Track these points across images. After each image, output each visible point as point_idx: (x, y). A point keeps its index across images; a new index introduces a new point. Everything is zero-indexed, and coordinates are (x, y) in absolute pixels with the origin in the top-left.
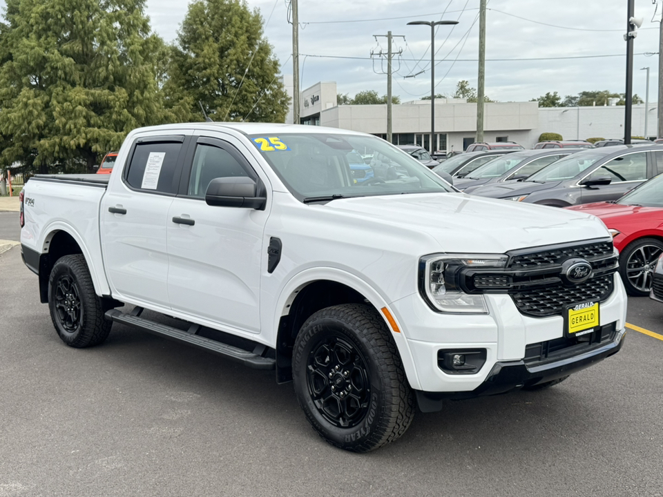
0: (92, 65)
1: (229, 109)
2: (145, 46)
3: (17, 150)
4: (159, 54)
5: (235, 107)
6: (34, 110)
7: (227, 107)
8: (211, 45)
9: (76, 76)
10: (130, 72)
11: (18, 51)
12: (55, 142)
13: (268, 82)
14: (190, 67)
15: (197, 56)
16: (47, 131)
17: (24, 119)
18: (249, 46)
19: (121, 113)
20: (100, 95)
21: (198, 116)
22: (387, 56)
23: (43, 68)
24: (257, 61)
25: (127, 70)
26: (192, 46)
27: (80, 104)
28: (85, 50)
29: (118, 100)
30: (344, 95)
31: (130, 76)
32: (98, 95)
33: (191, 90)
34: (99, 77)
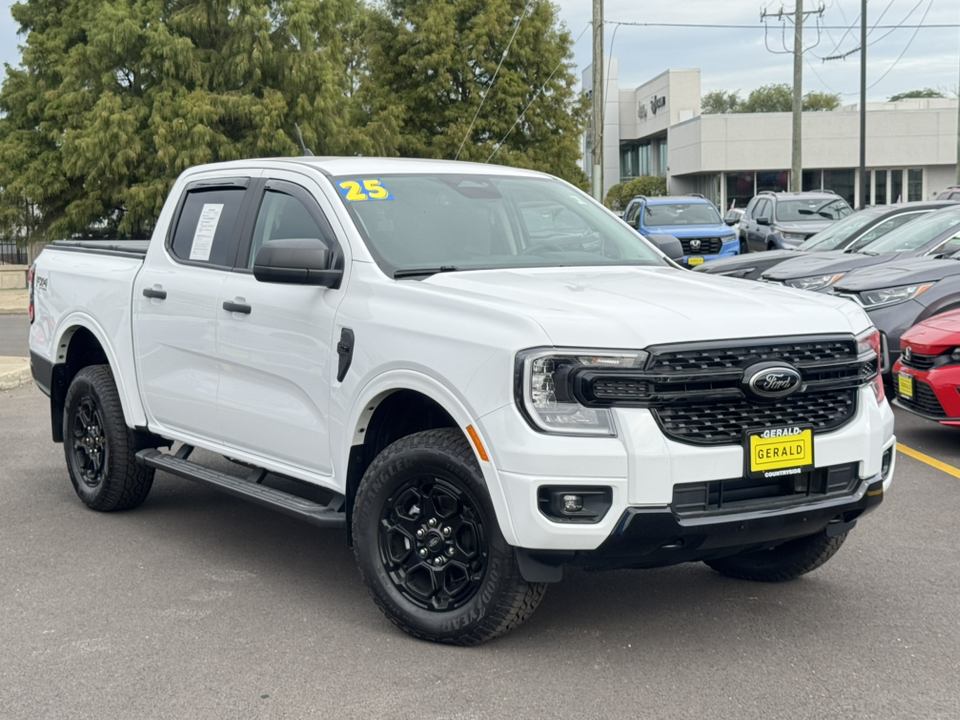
0: (225, 50)
1: (472, 126)
2: (321, 14)
3: (93, 205)
4: (356, 26)
5: (484, 122)
6: (121, 133)
7: (468, 123)
8: (442, 9)
9: (196, 71)
10: (291, 62)
11: (96, 26)
12: (157, 189)
13: (547, 75)
14: (403, 50)
15: (418, 29)
16: (142, 170)
17: (103, 150)
18: (512, 8)
19: (273, 136)
20: (236, 105)
21: (415, 140)
22: (793, 18)
23: (138, 57)
24: (527, 37)
25: (287, 58)
26: (407, 11)
27: (201, 121)
28: (213, 23)
29: (269, 114)
30: (731, 93)
31: (291, 69)
32: (233, 104)
33: (403, 93)
34: (235, 72)
